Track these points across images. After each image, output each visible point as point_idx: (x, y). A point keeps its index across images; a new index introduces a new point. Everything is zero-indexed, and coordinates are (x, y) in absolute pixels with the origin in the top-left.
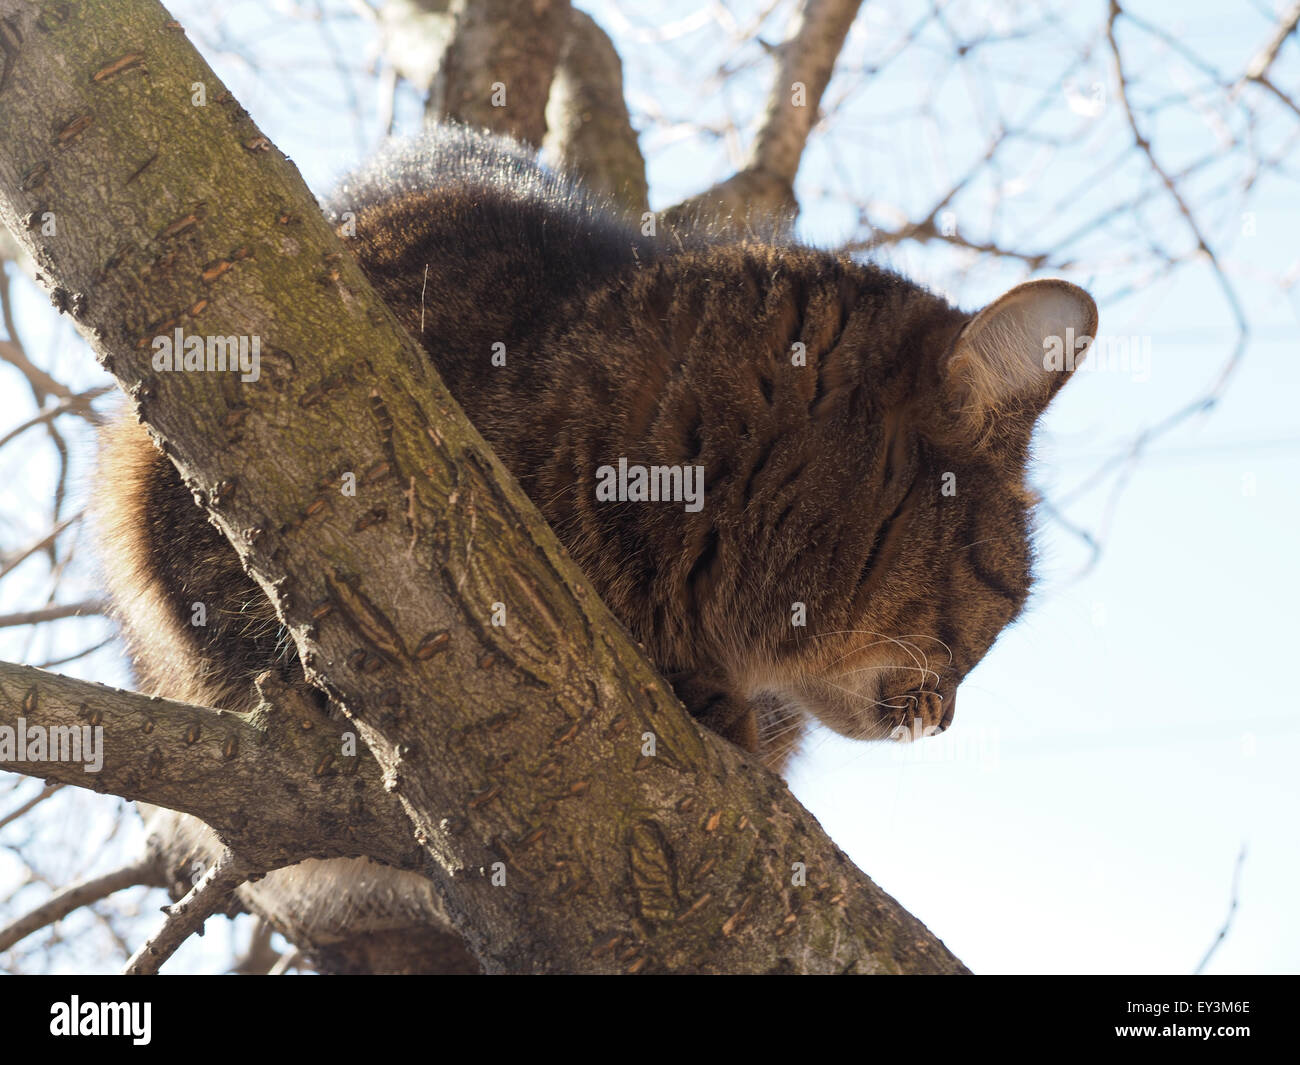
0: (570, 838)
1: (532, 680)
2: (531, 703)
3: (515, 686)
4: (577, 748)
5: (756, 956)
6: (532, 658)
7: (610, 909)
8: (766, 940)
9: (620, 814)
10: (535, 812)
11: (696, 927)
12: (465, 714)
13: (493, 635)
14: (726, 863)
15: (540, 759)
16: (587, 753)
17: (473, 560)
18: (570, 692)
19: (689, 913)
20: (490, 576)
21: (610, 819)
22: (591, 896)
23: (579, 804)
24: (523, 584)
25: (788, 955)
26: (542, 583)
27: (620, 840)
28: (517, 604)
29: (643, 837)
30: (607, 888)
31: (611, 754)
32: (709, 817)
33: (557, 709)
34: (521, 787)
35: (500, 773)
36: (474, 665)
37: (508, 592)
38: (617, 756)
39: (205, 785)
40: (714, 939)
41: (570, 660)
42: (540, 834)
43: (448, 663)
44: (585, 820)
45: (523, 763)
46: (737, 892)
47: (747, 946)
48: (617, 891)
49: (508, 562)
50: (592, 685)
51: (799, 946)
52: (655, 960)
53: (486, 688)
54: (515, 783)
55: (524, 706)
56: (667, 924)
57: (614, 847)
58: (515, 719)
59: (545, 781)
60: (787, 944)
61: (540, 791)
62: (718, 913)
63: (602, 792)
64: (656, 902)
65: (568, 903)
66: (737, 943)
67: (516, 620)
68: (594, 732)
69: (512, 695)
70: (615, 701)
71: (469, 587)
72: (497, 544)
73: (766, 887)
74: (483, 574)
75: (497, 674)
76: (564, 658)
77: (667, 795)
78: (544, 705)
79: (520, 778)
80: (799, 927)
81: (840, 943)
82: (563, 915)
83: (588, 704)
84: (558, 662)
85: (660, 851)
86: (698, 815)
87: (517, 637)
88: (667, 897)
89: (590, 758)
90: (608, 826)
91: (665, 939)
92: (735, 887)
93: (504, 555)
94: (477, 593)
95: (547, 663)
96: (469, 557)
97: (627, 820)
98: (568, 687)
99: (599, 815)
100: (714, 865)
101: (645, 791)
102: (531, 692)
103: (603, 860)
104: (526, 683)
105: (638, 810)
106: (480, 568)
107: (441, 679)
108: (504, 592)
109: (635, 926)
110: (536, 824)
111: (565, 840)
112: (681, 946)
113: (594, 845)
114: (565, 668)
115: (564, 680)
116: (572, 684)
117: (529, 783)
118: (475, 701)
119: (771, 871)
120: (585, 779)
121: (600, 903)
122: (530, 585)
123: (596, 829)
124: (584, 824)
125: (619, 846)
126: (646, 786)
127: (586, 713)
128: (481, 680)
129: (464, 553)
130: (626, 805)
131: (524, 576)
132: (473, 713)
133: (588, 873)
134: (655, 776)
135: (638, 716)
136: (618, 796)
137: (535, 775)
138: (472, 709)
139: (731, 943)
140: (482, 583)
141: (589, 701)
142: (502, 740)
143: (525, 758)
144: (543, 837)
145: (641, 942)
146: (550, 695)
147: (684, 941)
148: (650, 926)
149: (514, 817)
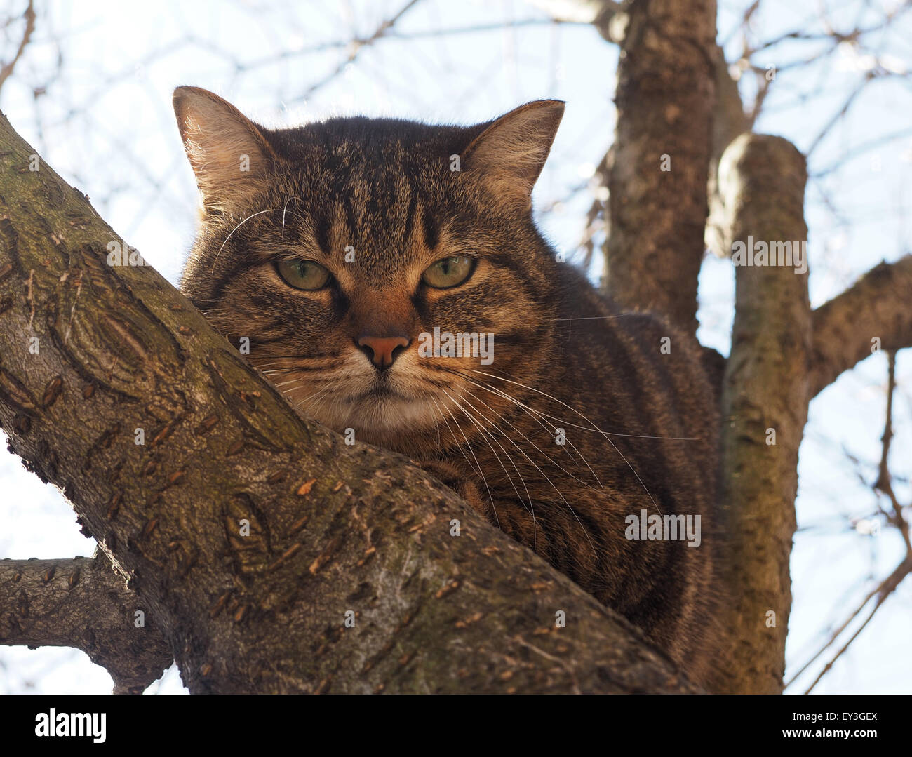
0: (177, 521)
1: (124, 397)
2: (127, 416)
3: (113, 406)
4: (172, 445)
5: (341, 587)
6: (123, 380)
7: (217, 573)
8: (350, 572)
9: (216, 492)
10: (148, 506)
11: (286, 571)
12: (86, 441)
13: (92, 370)
14: (319, 519)
15: (142, 460)
16: (181, 448)
17: (76, 317)
18: (160, 401)
19: (280, 561)
20: (89, 326)
21: (207, 498)
22: (203, 566)
23: (181, 491)
24: (118, 328)
25: (368, 580)
26: (134, 324)
27: (218, 513)
28: (109, 342)
29: (237, 508)
30: (212, 555)
31: (204, 446)
32: (303, 484)
33: (149, 417)
34: (133, 488)
35: (118, 481)
36: (82, 398)
37: (102, 334)
38: (209, 447)
39: (61, 613)
40: (301, 578)
41: (157, 376)
42: (154, 523)
43: (65, 403)
44: (186, 503)
45: (131, 467)
46: (324, 538)
47: (334, 581)
48: (219, 556)
49: (104, 314)
50: (181, 394)
51: (377, 570)
52: (254, 606)
53: (93, 414)
54: (130, 487)
55: (123, 420)
56: (261, 575)
57: (213, 521)
58: (118, 432)
59: (150, 478)
60: (367, 571)
61: (148, 487)
62: (307, 557)
63: (198, 478)
64: (254, 559)
65: (188, 578)
66: (323, 579)
67: (109, 354)
68: (186, 430)
69: (111, 414)
70: (207, 405)
71: (72, 338)
72: (95, 302)
73: (351, 529)
74: (84, 326)
75: (98, 400)
76: (150, 374)
77: (259, 472)
78: (138, 416)
79: (132, 482)
80: (378, 556)
81: (411, 559)
82: (187, 589)
83: (179, 410)
84: (144, 379)
85: (253, 516)
86: (291, 483)
87: (110, 367)
88: (264, 553)
89: (185, 452)
90: (206, 504)
91: (260, 587)
92: (323, 535)
93: (101, 308)
94: (78, 341)
95: (135, 381)
96: (73, 316)
97: (222, 497)
98: (157, 398)
99: (197, 497)
100: (306, 522)
101: (238, 471)
102: (126, 407)
103: (206, 534)
104: (121, 402)
105: (231, 487)
106: (81, 322)
107: (65, 418)
108: (100, 335)
109: (238, 582)
110: (151, 516)
111: (173, 523)
112: (272, 589)
113: (197, 522)
114: (153, 382)
115: (152, 392)
116: (162, 395)
117: (138, 483)
118: (89, 427)
119: (356, 517)
120: (183, 469)
121: (210, 570)
122: (124, 327)
123: (197, 508)
124: (186, 506)
125: (217, 519)
126: (240, 468)
127: (176, 416)
128: (90, 409)
129: (68, 314)
130: (220, 485)
131: (119, 322)
132: (90, 438)
133: (196, 546)
134: (247, 458)
135: (231, 414)
136: (212, 478)
137: (141, 475)
138: (88, 434)
139: (318, 579)
140: (82, 333)
141: (179, 407)
142: (112, 453)
143: (132, 463)
144: (157, 525)
145: (243, 594)
146: (142, 406)
147: (276, 584)
148: (248, 579)
149: (135, 516)
